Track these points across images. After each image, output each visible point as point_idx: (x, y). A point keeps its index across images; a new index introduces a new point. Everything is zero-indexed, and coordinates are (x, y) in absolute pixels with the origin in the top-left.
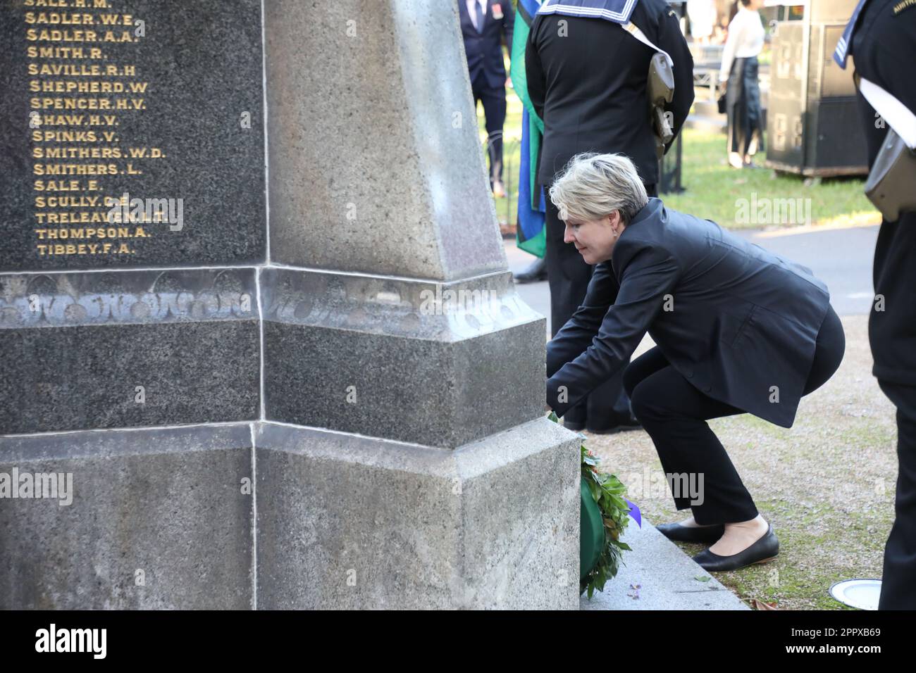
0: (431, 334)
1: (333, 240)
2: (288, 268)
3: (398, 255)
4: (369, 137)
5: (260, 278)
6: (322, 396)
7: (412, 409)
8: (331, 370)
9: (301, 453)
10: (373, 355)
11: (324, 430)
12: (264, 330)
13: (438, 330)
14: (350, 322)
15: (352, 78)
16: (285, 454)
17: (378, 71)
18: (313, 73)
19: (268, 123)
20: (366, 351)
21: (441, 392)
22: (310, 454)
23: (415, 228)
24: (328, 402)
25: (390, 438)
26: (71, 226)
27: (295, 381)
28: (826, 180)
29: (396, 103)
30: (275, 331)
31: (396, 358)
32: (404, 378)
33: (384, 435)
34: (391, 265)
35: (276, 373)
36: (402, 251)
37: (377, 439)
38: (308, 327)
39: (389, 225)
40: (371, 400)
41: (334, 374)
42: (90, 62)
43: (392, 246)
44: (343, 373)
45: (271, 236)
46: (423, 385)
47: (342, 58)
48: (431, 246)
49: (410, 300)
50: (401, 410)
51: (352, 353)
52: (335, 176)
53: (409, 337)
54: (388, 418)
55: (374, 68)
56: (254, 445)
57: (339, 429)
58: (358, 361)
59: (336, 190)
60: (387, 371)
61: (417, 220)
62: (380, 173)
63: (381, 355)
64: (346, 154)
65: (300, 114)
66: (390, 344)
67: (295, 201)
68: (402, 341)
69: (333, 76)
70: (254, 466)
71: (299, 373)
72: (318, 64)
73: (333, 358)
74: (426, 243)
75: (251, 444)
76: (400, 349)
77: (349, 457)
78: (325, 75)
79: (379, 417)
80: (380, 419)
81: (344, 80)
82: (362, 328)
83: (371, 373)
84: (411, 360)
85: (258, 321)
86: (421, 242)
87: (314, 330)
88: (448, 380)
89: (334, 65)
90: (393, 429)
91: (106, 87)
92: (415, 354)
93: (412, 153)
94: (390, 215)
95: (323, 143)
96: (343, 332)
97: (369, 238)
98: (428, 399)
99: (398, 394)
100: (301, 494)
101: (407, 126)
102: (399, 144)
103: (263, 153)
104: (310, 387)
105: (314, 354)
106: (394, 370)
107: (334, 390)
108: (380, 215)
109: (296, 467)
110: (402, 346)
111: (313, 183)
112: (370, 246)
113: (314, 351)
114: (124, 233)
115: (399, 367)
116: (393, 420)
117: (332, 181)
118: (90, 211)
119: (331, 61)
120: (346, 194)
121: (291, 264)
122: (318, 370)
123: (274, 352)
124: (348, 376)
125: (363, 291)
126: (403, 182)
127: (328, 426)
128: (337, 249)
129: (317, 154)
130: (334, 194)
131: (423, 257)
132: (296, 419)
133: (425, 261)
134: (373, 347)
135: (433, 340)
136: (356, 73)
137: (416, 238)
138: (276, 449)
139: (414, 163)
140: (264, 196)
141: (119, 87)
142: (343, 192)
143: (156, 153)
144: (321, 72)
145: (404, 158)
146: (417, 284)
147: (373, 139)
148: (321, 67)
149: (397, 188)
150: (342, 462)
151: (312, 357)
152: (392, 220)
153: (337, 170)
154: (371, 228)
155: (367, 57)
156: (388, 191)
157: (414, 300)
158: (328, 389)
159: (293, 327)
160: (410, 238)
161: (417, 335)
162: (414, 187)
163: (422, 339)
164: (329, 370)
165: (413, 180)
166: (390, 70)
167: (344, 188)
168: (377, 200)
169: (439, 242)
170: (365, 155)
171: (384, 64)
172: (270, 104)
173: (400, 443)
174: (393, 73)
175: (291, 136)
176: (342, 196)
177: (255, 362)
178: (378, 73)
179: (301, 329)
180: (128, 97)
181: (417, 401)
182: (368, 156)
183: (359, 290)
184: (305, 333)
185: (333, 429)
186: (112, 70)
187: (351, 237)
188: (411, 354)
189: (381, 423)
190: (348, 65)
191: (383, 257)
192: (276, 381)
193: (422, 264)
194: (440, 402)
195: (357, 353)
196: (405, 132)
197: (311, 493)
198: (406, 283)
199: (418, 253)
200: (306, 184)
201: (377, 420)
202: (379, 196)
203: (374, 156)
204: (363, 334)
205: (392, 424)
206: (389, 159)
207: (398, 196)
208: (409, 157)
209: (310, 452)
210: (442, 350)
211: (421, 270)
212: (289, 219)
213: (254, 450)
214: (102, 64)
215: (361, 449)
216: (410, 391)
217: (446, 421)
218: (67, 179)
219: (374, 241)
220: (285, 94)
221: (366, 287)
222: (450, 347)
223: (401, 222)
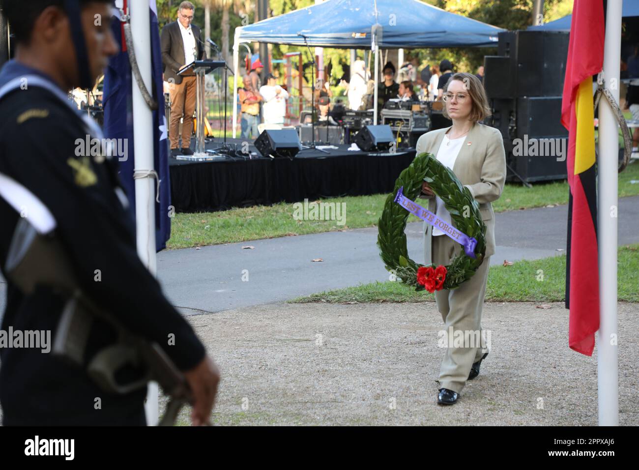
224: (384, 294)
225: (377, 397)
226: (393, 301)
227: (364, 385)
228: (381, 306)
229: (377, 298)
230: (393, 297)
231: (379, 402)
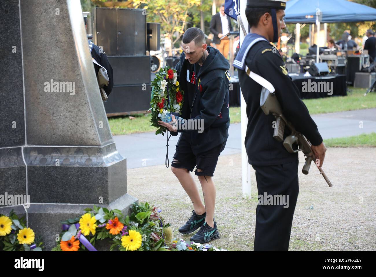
0: (98, 165)
1: (54, 135)
2: (34, 146)
3: (81, 138)
4: (69, 97)
5: (23, 151)
6: (53, 192)
7: (92, 192)
8: (57, 182)
9: (48, 212)
10: (75, 174)
11: (55, 204)
12: (28, 170)
13: (101, 163)
14: (64, 163)
15: (61, 77)
16: (41, 214)
17: (72, 74)
18: (45, 76)
19: (25, 94)
20: (72, 173)
21: (103, 185)
23: (89, 128)
24: (56, 193)
25: (82, 203)
27: (42, 187)
29: (79, 85)
30: (32, 169)
31: (85, 175)
32: (88, 182)
34: (79, 142)
35: (33, 185)
36: (83, 137)
37: (78, 204)
38: (47, 167)
39: (78, 128)
40: (74, 191)
41: (59, 183)
43: (79, 135)
44: (62, 182)
45: (27, 135)
46: (96, 183)
47: (57, 70)
48: (95, 134)
49: (87, 154)
50: (87, 193)
51: (66, 174)
52: (55, 112)
53: (90, 166)
54: (82, 196)
55: (70, 73)
56: (27, 212)
57: (61, 203)
58: (69, 177)
59: (55, 117)
60: (81, 180)
61: (89, 125)
62: (74, 110)
63: (78, 174)
64: (59, 104)
65: (39, 90)
66: (82, 170)
67: (37, 122)
68: (87, 168)
69: (53, 77)
70: (27, 220)
71: (43, 184)
72: (47, 73)
73: (58, 177)
74: (93, 133)
75: (26, 212)
76: (87, 171)
78: (50, 76)
79: (78, 196)
80: (78, 197)
81: (58, 78)
82: (70, 165)
83: (74, 181)
84: (91, 174)
85: (25, 166)
86: (91, 133)
87: (49, 168)
88: (106, 180)
89: (53, 72)
90: (84, 200)
92: (92, 172)
93: (87, 102)
94: (78, 124)
95: (49, 100)
96: (62, 167)
97: (70, 133)
98: (98, 188)
99: (86, 187)
100: (48, 228)
101: (84, 93)
102: (81, 99)
103: (23, 105)
104: (48, 189)
105: (50, 176)
106: (84, 179)
107: (59, 189)
108: (73, 125)
109: (46, 218)
110: (87, 170)
111: (45, 115)
112: (70, 136)
113: (50, 175)
115: (86, 177)
116: (84, 197)
117: (53, 113)
119: (52, 71)
120: (60, 118)
121: (36, 145)
122: (52, 182)
123: (32, 177)
124: (65, 183)
125: (68, 152)
126: (83, 113)
127: (56, 202)
128: (56, 138)
129: (47, 104)
130: (55, 118)
131: (92, 138)
132: (42, 201)
133: (93, 140)
134: (75, 171)
135: (100, 166)
136: (63, 75)
137: (89, 132)
138: (37, 213)
139: (87, 105)
140: (24, 120)
142: (58, 117)
144: (48, 75)
145: (83, 104)
146: (90, 148)
147: (70, 98)
148: (48, 73)
149: (81, 114)
150: (66, 214)
151: (49, 178)
152: (79, 126)
153: (56, 109)
154: (70, 129)
155: (67, 69)
156: (77, 116)
157: (89, 154)
158: (56, 189)
159: (41, 167)
160: (87, 132)
161: (93, 166)
162: (88, 114)
163: (95, 167)
164: (56, 182)
165: (87, 112)
166: (77, 74)
167: (58, 116)
168: (73, 119)
169: (98, 132)
170: (67, 104)
171: (74, 72)
172: (26, 87)
173: (87, 205)
174: (78, 75)
175: (35, 98)
176: (58, 118)
177: (24, 182)
178: (72, 75)
179: (44, 168)
181: (94, 189)
182: (69, 104)
183: (66, 152)
184: (46, 169)
185: (58, 203)
187: (62, 133)
188: (91, 172)
189: (79, 198)
190: (59, 72)
191: (75, 139)
192: (34, 188)
193: (91, 140)
194: (103, 188)
195: (68, 174)
196: (83, 95)
197: (53, 227)
198: (85, 148)
199: (90, 137)
200: (42, 115)
201: (77, 197)
202: (73, 118)
203: (71, 104)
204: (71, 167)
205: (84, 198)
206: (77, 105)
207: (82, 117)
208: (85, 104)
209: (51, 212)
210: (103, 170)
211: (91, 143)
212: (35, 128)
213: (27, 214)
215: (72, 208)
216: (91, 186)
217: (106, 195)
219: (72, 134)
220: (33, 83)
222: (106, 168)
223: (83, 126)
224: (337, 143)
225: (347, 185)
226: (342, 147)
227: (339, 180)
228: (336, 149)
229: (333, 145)
230: (341, 145)
231: (348, 187)
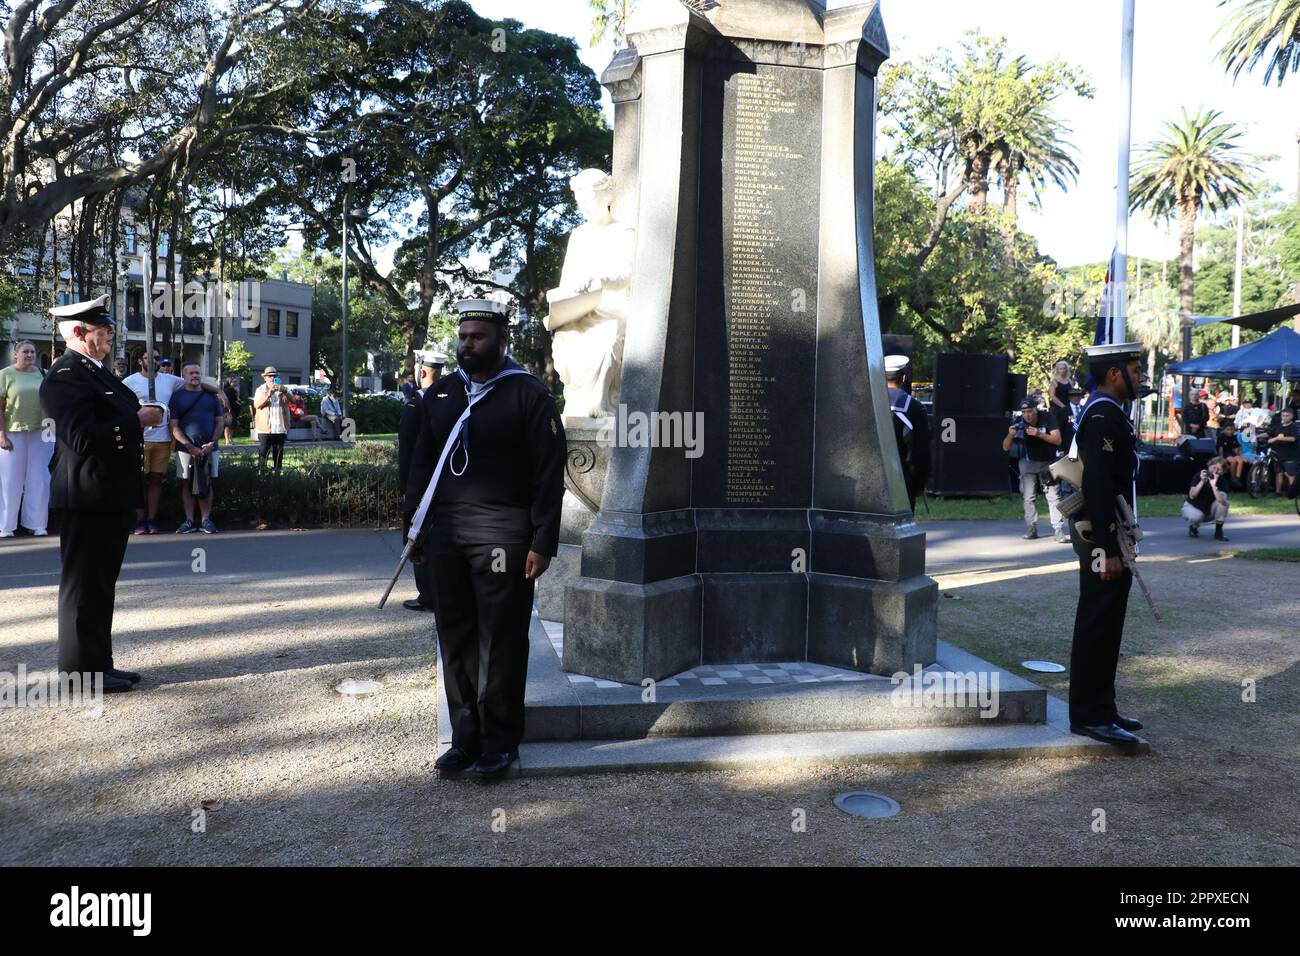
0: (890, 536)
1: (843, 498)
2: (821, 509)
3: (874, 504)
4: (861, 458)
5: (809, 514)
7: (880, 566)
9: (831, 584)
11: (839, 575)
12: (812, 535)
13: (893, 534)
14: (852, 531)
15: (854, 434)
16: (823, 585)
18: (837, 432)
19: (815, 452)
22: (835, 584)
23: (881, 494)
25: (869, 578)
26: (739, 491)
28: (947, 498)
29: (874, 445)
30: (817, 535)
32: (877, 554)
33: (867, 577)
34: (870, 509)
35: (817, 553)
36: (876, 503)
38: (834, 533)
39: (869, 492)
42: (750, 427)
45: (814, 496)
46: (885, 556)
47: (850, 427)
48: (888, 501)
49: (878, 522)
52: (845, 473)
53: (881, 537)
55: (865, 431)
56: (808, 581)
57: (846, 575)
59: (845, 478)
61: (882, 490)
64: (850, 464)
65: (830, 448)
67: (826, 483)
69: (846, 433)
70: (809, 590)
71: (829, 553)
72: (839, 429)
73: (844, 545)
74: (886, 500)
77: (853, 586)
78: (842, 433)
81: (850, 435)
82: (857, 533)
85: (810, 531)
86: (884, 499)
87: (836, 536)
88: (896, 554)
91: (756, 437)
93: (880, 464)
95: (840, 460)
96: (849, 535)
97: (860, 498)
100: (830, 601)
101: (878, 453)
102: (874, 460)
103: (812, 464)
105: (836, 545)
109: (828, 590)
111: (834, 475)
113: (836, 543)
114: (759, 494)
116: (871, 570)
117: (843, 475)
118: (747, 485)
119: (845, 428)
121: (823, 508)
123: (816, 544)
126: (876, 475)
127: (841, 574)
128: (845, 502)
129: (836, 464)
130: (844, 480)
135: (890, 538)
136: (856, 432)
138: (818, 583)
139: (881, 468)
140: (812, 480)
141: (760, 436)
143: (772, 463)
144: (840, 432)
145: (877, 466)
146: (881, 515)
147: (863, 458)
149: (873, 478)
150: (849, 588)
152: (871, 490)
153: (846, 470)
154: (861, 493)
155: (861, 426)
157: (880, 522)
159: (826, 533)
160: (878, 498)
161: (883, 536)
162: (881, 477)
163: (886, 538)
165: (880, 474)
170: (859, 464)
171: (869, 429)
172: (816, 444)
173: (874, 580)
174: (873, 433)
175: (825, 456)
178: (866, 433)
179: (831, 534)
180: (763, 440)
181: (883, 563)
184: (833, 536)
185: (843, 575)
186: (758, 430)
190: (853, 429)
192: (817, 556)
194: (893, 563)
196: (877, 455)
197: (835, 601)
198: (877, 516)
200: (831, 476)
203: (863, 465)
204: (858, 536)
206: (870, 466)
207: (874, 481)
208: (879, 466)
210: (893, 542)
211: (883, 510)
212: (823, 489)
213: (809, 583)
214: (755, 428)
215: (857, 582)
216: (880, 559)
218: (739, 472)
220: (824, 440)
221: (857, 518)
222: (897, 541)
